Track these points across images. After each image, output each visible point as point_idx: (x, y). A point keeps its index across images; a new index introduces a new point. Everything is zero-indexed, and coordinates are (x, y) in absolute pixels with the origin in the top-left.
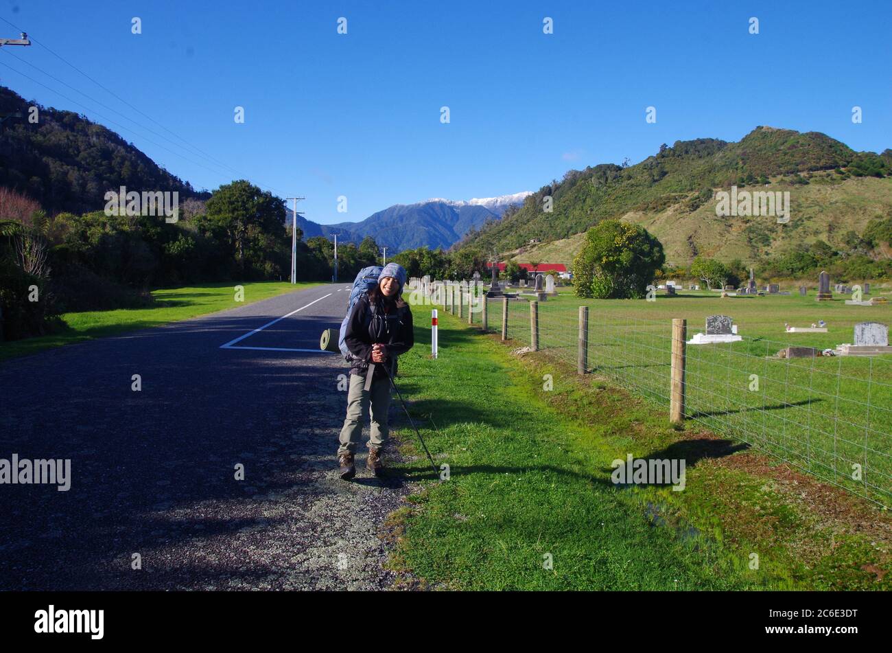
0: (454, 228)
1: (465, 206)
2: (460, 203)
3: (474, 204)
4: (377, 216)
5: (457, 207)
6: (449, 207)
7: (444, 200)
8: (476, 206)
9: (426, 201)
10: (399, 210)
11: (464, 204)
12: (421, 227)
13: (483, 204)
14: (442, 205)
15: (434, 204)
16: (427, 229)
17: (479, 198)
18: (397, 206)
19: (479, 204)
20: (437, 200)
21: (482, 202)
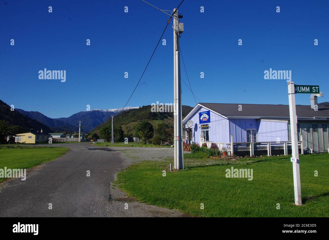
0: (103, 120)
1: (107, 112)
2: (105, 111)
3: (110, 111)
4: (74, 115)
5: (104, 112)
6: (101, 112)
7: (99, 110)
8: (111, 112)
9: (93, 110)
10: (83, 114)
11: (106, 111)
12: (90, 120)
13: (113, 111)
14: (98, 112)
15: (95, 111)
16: (92, 120)
17: (112, 109)
18: (82, 112)
19: (112, 111)
20: (96, 110)
21: (113, 110)
